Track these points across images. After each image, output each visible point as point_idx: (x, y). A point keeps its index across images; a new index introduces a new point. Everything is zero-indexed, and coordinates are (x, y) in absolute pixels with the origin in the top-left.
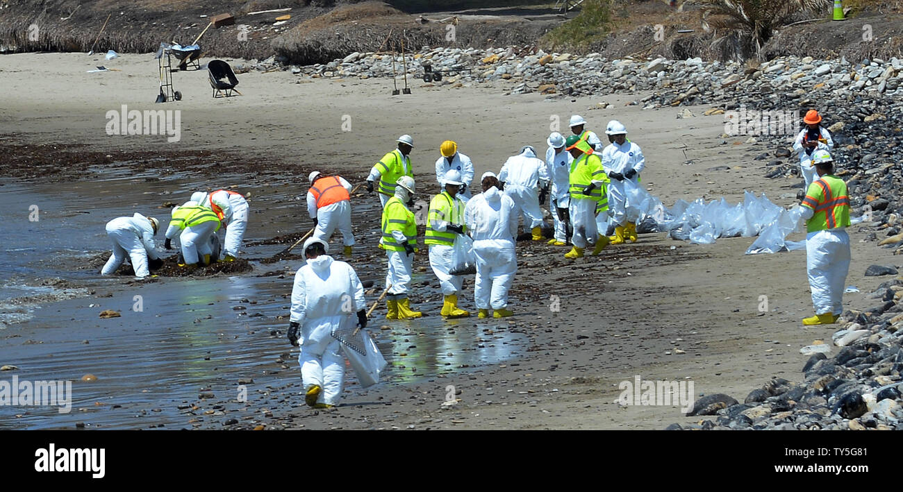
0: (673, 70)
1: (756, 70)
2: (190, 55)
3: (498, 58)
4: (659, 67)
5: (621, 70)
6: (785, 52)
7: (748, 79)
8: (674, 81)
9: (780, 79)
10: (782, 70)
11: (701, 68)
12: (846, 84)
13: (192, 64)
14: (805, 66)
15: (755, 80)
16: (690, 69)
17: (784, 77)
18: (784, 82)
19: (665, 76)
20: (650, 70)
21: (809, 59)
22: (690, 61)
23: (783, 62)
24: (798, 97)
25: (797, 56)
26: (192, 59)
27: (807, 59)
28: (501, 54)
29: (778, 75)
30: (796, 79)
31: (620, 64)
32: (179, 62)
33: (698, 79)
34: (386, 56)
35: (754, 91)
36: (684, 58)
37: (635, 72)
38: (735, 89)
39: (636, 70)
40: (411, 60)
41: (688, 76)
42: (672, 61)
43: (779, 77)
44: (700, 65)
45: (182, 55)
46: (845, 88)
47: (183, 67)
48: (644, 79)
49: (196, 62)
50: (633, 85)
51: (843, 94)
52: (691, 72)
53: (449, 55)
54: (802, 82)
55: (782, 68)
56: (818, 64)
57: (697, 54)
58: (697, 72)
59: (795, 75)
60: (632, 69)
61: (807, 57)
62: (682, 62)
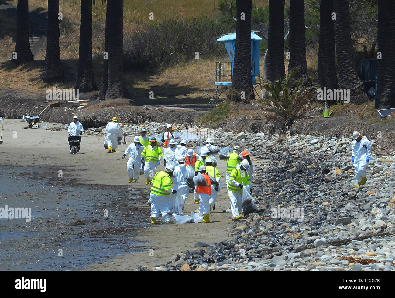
0: (249, 138)
1: (283, 140)
2: (34, 121)
3: (176, 128)
4: (242, 137)
5: (226, 137)
6: (299, 132)
7: (279, 144)
8: (249, 144)
9: (293, 145)
10: (296, 141)
11: (263, 138)
12: (318, 149)
13: (35, 125)
14: (307, 139)
15: (283, 145)
16: (258, 138)
17: (296, 144)
18: (295, 147)
19: (245, 141)
20: (238, 138)
21: (309, 136)
22: (258, 134)
23: (297, 137)
24: (295, 154)
25: (304, 134)
26: (35, 123)
27: (308, 136)
28: (178, 127)
29: (294, 143)
30: (301, 146)
31: (226, 134)
32: (28, 124)
33: (260, 143)
34: (127, 125)
35: (280, 150)
36: (256, 133)
37: (232, 138)
38: (272, 149)
39: (233, 138)
40: (138, 128)
41: (256, 142)
42: (250, 134)
43: (294, 144)
44: (263, 136)
45: (30, 121)
46: (317, 151)
47: (31, 126)
48: (235, 142)
49: (37, 124)
50: (229, 145)
51: (316, 154)
52: (258, 140)
53: (156, 126)
54: (303, 147)
55: (296, 140)
56: (313, 138)
57: (262, 131)
58: (261, 140)
59: (301, 143)
60: (231, 137)
61: (309, 135)
62: (254, 135)
